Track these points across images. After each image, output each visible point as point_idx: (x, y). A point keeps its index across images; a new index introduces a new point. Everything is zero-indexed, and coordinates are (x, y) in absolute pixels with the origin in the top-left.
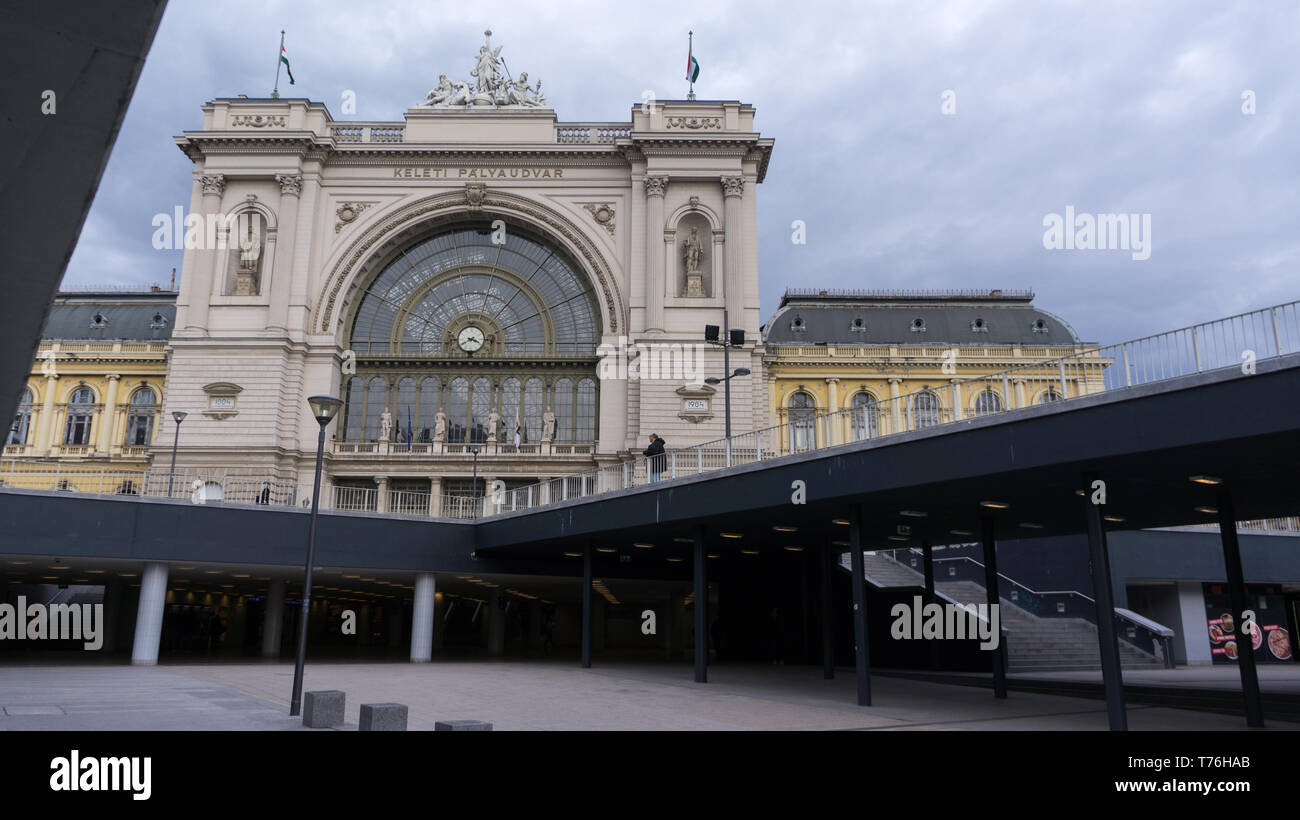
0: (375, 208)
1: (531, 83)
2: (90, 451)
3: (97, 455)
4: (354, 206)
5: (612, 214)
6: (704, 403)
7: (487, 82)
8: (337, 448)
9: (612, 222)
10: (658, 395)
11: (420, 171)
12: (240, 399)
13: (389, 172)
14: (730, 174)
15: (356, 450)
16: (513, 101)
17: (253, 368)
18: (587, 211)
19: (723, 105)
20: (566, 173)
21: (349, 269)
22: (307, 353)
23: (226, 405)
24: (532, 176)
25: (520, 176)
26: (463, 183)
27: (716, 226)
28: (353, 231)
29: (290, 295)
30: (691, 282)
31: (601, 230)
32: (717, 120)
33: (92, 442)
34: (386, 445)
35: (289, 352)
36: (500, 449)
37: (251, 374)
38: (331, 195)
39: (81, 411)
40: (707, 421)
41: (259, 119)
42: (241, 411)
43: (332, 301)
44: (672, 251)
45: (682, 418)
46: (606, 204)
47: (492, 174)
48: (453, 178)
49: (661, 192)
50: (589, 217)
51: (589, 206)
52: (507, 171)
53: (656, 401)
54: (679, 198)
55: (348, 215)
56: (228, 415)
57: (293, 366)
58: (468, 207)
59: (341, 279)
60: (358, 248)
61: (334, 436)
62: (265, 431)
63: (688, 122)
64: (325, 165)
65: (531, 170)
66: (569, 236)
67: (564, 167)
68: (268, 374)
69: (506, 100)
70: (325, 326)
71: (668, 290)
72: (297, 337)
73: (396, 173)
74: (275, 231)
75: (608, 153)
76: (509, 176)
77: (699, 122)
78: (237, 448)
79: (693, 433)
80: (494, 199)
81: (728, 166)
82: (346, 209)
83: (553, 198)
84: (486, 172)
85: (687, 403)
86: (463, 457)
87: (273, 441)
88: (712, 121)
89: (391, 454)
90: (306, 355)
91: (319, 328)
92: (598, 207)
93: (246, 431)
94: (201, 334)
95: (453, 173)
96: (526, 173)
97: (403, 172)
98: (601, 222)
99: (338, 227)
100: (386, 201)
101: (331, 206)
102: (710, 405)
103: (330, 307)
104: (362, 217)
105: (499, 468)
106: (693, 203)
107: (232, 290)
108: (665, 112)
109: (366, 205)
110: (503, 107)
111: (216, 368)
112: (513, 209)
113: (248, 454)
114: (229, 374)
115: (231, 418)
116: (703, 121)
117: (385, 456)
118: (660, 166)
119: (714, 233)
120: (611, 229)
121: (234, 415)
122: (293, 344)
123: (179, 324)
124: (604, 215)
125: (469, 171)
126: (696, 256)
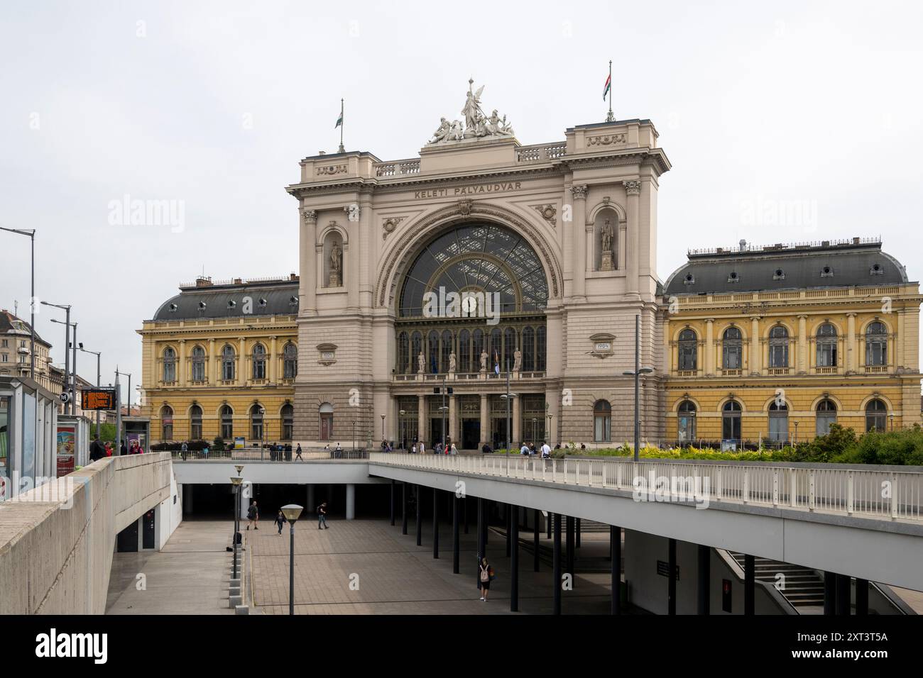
0: (406, 221)
1: (500, 116)
2: (267, 382)
3: (271, 384)
4: (393, 221)
5: (554, 211)
6: (608, 344)
7: (472, 119)
8: (395, 378)
9: (554, 217)
10: (579, 340)
11: (431, 193)
12: (336, 353)
13: (411, 196)
14: (629, 178)
15: (406, 378)
16: (488, 133)
17: (341, 334)
18: (538, 211)
19: (626, 124)
20: (524, 185)
21: (393, 264)
22: (373, 321)
23: (330, 356)
24: (501, 189)
25: (493, 190)
26: (456, 199)
27: (621, 217)
28: (394, 238)
29: (360, 285)
30: (604, 259)
31: (547, 224)
32: (623, 136)
33: (267, 377)
34: (422, 376)
35: (362, 322)
36: (488, 376)
37: (341, 338)
38: (379, 214)
39: (259, 358)
40: (609, 357)
41: (332, 169)
42: (338, 360)
43: (384, 286)
44: (591, 237)
45: (594, 355)
46: (550, 205)
47: (476, 190)
48: (451, 196)
49: (583, 196)
50: (538, 215)
51: (539, 208)
52: (485, 187)
53: (577, 345)
54: (596, 199)
55: (390, 226)
56: (331, 363)
57: (365, 330)
58: (460, 215)
59: (389, 271)
60: (397, 249)
61: (394, 370)
62: (351, 372)
63: (603, 140)
64: (373, 195)
65: (500, 185)
66: (526, 231)
67: (522, 180)
68: (351, 337)
69: (483, 134)
70: (382, 302)
71: (588, 267)
72: (366, 311)
73: (417, 195)
74: (347, 244)
75: (548, 169)
76: (486, 191)
77: (610, 139)
78: (337, 383)
79: (601, 365)
80: (477, 208)
81: (629, 173)
82: (388, 223)
83: (516, 203)
84: (472, 189)
85: (597, 346)
86: (466, 382)
87: (356, 378)
88: (620, 137)
89: (425, 381)
90: (372, 322)
91: (378, 304)
92: (545, 207)
93: (341, 372)
94: (312, 314)
95: (451, 192)
96: (497, 187)
97: (420, 195)
98: (547, 218)
99: (385, 236)
100: (412, 215)
101: (381, 221)
102: (612, 346)
103: (384, 290)
104: (399, 228)
105: (487, 388)
106: (606, 201)
107: (327, 285)
108: (587, 133)
109: (400, 219)
110: (482, 139)
111: (322, 334)
112: (490, 214)
113: (344, 386)
114: (329, 338)
115: (333, 365)
116: (613, 138)
117: (421, 383)
118: (582, 177)
119: (621, 222)
120: (554, 223)
121: (334, 363)
122: (363, 317)
123: (301, 307)
124: (549, 213)
125: (461, 189)
126: (609, 240)
